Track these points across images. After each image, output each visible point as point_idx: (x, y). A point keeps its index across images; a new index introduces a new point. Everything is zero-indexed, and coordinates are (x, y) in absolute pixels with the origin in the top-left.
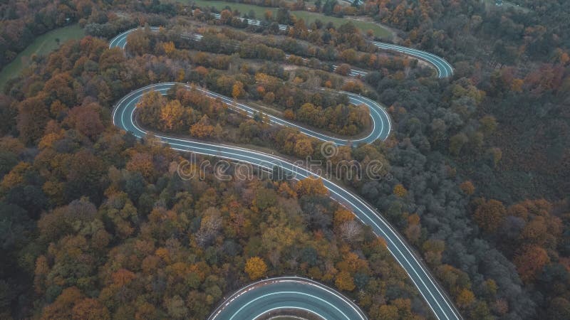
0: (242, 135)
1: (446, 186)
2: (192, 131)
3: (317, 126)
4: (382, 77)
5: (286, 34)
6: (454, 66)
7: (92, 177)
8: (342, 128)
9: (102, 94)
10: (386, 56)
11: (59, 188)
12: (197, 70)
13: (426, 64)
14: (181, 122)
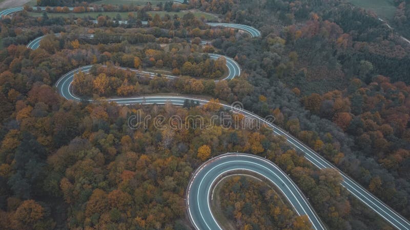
0: (153, 88)
1: (285, 92)
2: (119, 91)
3: (196, 76)
4: (222, 41)
5: (148, 26)
6: (259, 30)
7: (71, 128)
8: (211, 74)
9: (45, 79)
10: (219, 30)
11: (48, 141)
12: (104, 54)
13: (243, 31)
14: (110, 87)
